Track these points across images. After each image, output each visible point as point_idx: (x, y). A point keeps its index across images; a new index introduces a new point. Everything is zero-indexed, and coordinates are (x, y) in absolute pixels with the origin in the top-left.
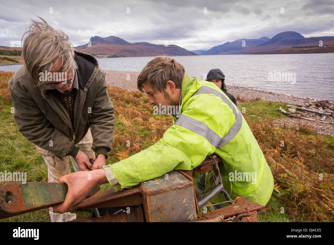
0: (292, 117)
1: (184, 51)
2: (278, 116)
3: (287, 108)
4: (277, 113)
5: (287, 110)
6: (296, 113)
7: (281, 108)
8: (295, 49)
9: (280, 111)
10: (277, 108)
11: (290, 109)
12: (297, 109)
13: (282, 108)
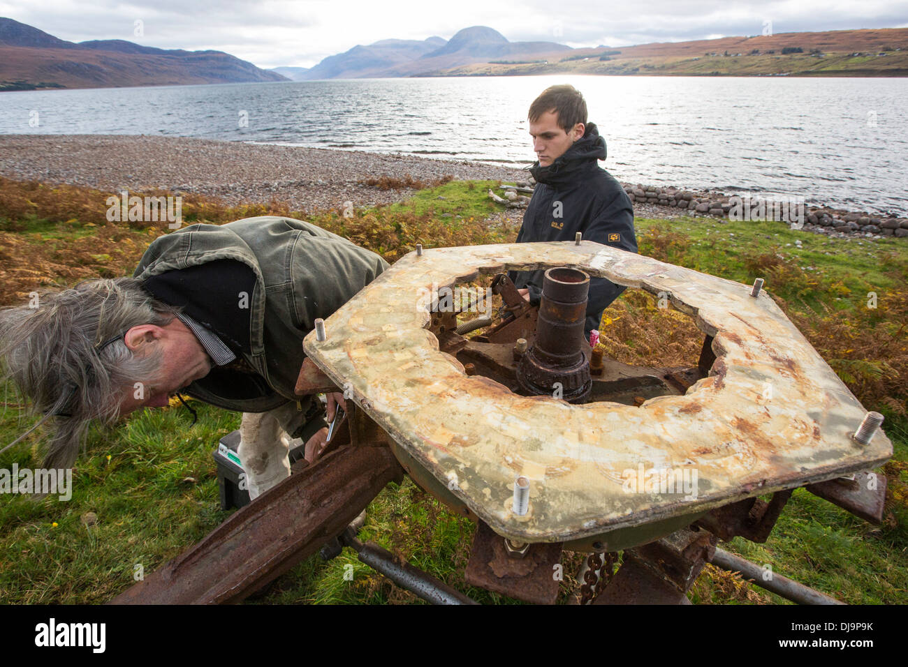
0: (513, 207)
1: (250, 71)
2: (490, 210)
3: (501, 192)
4: (486, 206)
5: (502, 195)
6: (518, 200)
7: (491, 193)
8: (496, 65)
9: (490, 199)
10: (485, 195)
11: (507, 194)
12: (519, 192)
13: (494, 193)
